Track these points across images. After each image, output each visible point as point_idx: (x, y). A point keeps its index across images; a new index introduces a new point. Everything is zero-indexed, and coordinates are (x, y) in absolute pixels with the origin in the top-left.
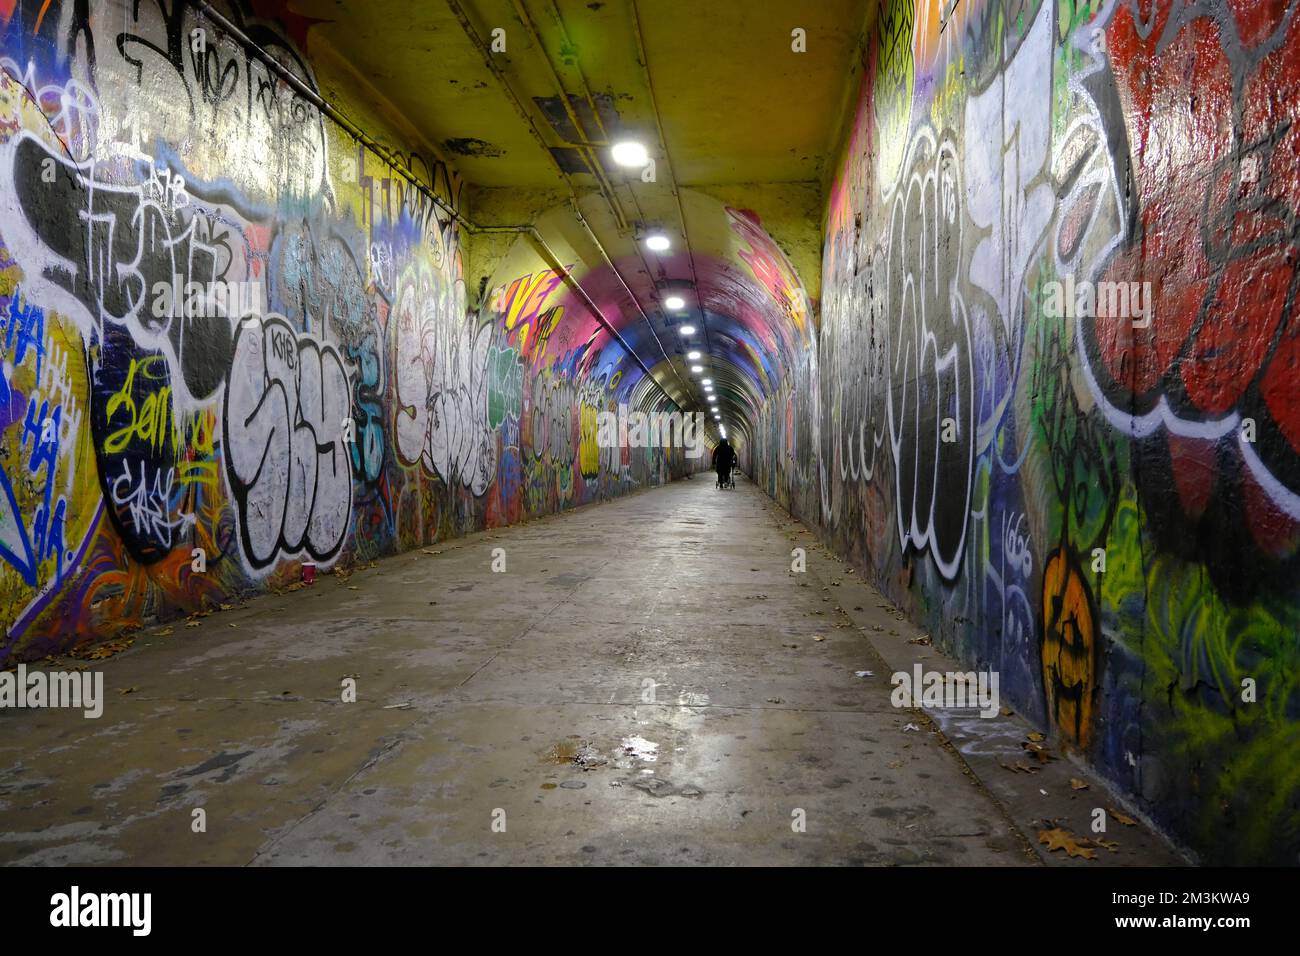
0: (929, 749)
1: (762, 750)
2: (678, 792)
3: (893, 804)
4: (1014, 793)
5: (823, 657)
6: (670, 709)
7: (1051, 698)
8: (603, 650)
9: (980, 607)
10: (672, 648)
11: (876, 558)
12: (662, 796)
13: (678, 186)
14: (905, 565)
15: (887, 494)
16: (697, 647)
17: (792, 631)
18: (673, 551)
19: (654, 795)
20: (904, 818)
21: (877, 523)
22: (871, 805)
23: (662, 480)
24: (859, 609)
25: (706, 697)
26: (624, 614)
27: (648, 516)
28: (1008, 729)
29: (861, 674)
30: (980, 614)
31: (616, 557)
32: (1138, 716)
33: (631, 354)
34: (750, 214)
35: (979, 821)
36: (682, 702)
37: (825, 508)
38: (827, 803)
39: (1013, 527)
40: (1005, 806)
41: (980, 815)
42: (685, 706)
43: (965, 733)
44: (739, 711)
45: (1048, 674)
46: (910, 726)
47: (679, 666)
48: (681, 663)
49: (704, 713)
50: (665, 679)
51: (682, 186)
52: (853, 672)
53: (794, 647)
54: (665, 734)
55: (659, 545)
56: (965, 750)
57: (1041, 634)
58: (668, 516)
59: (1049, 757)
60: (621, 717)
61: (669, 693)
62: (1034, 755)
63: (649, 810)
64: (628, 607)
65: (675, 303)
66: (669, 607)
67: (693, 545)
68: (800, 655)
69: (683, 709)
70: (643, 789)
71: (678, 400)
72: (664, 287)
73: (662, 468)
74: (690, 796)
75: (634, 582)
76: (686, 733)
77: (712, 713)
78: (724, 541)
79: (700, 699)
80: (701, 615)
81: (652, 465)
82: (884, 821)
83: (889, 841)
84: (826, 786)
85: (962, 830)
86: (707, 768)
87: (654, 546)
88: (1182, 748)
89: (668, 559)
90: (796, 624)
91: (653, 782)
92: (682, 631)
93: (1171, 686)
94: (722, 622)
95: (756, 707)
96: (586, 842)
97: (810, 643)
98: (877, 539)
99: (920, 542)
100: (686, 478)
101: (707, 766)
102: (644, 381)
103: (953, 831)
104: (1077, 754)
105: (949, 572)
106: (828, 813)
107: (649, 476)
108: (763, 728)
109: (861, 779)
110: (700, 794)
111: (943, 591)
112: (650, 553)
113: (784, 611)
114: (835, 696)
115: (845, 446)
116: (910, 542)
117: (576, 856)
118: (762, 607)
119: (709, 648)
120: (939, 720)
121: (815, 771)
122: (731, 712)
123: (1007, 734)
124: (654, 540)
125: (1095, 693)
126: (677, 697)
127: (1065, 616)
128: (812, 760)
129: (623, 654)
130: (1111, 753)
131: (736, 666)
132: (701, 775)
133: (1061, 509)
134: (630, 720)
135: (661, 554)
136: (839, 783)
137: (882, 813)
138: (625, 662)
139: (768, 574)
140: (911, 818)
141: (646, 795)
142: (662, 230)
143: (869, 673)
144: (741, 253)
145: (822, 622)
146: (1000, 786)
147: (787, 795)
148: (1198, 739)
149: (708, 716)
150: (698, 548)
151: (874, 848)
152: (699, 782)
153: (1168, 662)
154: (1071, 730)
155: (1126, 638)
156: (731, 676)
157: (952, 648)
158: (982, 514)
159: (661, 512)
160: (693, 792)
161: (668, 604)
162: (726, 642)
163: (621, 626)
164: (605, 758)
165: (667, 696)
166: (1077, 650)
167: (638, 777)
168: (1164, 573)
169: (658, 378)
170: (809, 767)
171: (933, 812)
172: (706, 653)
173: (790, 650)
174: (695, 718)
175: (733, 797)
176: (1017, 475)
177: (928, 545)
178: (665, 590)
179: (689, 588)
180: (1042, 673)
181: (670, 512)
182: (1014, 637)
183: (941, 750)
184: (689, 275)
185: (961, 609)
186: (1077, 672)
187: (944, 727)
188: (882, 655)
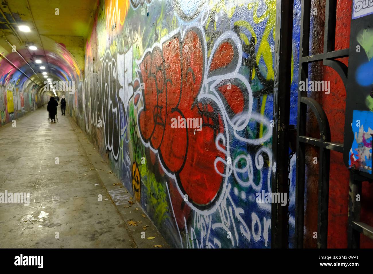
0: (110, 205)
1: (74, 211)
2: (55, 225)
3: (101, 220)
4: (125, 213)
5: (87, 180)
6: (50, 202)
7: (134, 190)
8: (29, 185)
9: (122, 168)
10: (48, 182)
11: (100, 148)
12: (52, 227)
13: (40, 35)
14: (107, 153)
15: (103, 133)
16: (55, 181)
17: (79, 172)
18: (43, 143)
19: (50, 227)
20: (103, 223)
21: (100, 139)
22: (97, 222)
23: (35, 109)
24: (96, 163)
25: (59, 197)
26: (32, 171)
27: (33, 127)
28: (126, 197)
29: (96, 185)
30: (122, 169)
31: (26, 147)
32: (146, 197)
33: (23, 74)
34: (62, 44)
35: (118, 221)
36: (53, 200)
37: (87, 128)
38: (88, 222)
39: (127, 154)
40: (123, 216)
41: (118, 220)
42: (54, 201)
43: (117, 199)
44: (67, 200)
45: (133, 186)
46: (106, 199)
47: (51, 188)
48: (51, 187)
49: (59, 202)
50: (48, 193)
51: (41, 35)
52: (94, 185)
53: (80, 178)
54: (50, 210)
55: (38, 141)
56: (117, 204)
57: (132, 178)
58: (39, 127)
59: (133, 203)
60: (38, 206)
61: (49, 197)
62: (130, 203)
63: (49, 231)
64: (33, 168)
65: (38, 61)
66: (45, 167)
67: (49, 140)
68: (81, 180)
69: (54, 202)
70: (47, 226)
71: (39, 84)
72: (34, 57)
73: (34, 105)
74: (58, 226)
75: (33, 158)
76: (55, 209)
77: (61, 202)
78: (58, 138)
79: (57, 198)
80: (54, 169)
81: (31, 105)
82: (99, 224)
83: (100, 229)
84: (88, 218)
85: (114, 224)
86: (62, 218)
87: (37, 142)
88: (152, 204)
89: (42, 147)
90: (80, 170)
91: (49, 224)
92: (50, 176)
93: (150, 193)
94: (61, 171)
95: (71, 199)
96: (36, 242)
97: (83, 176)
98: (100, 143)
99: (110, 149)
100: (42, 107)
101: (61, 217)
102: (28, 80)
103: (113, 224)
104: (138, 202)
105: (116, 158)
106: (88, 225)
107: (30, 109)
108: (73, 205)
109: (95, 215)
110: (60, 225)
111: (115, 162)
112: (36, 145)
113: (77, 165)
114: (90, 193)
115: (92, 115)
116: (108, 148)
117: (34, 245)
118: (70, 164)
119: (58, 181)
120: (112, 196)
121: (85, 214)
122: (65, 201)
123: (126, 198)
124: (36, 139)
125: (140, 191)
126: (51, 198)
127: (136, 176)
128: (85, 212)
129: (35, 186)
130: (143, 203)
131: (65, 186)
132: (60, 220)
133: (135, 154)
134: (40, 207)
135: (39, 145)
136: (90, 217)
137: (99, 223)
138: (36, 189)
139: (72, 151)
140: (105, 223)
141: (48, 227)
142: (34, 44)
143: (98, 184)
144: (60, 53)
145: (87, 168)
146: (123, 212)
147: (79, 222)
148: (154, 203)
149: (60, 203)
150: (50, 142)
151: (97, 231)
152: (60, 222)
153: (150, 189)
154: (137, 198)
155: (145, 183)
156: (64, 190)
157: (117, 175)
158: (122, 148)
159: (37, 125)
160: (59, 225)
161: (44, 166)
162: (62, 178)
163: (32, 176)
164: (36, 219)
165: (49, 198)
166: (138, 183)
167: (45, 223)
168: (149, 173)
169: (32, 79)
170: (84, 214)
171: (109, 221)
172: (57, 183)
173: (79, 179)
174: (57, 204)
175: (68, 224)
176: (128, 143)
177: (111, 150)
178: (43, 160)
179: (50, 159)
180: (132, 186)
181: (40, 125)
182: (128, 176)
183: (112, 204)
184: (43, 55)
185: (118, 167)
186: (138, 187)
187: (113, 198)
188: (101, 178)
